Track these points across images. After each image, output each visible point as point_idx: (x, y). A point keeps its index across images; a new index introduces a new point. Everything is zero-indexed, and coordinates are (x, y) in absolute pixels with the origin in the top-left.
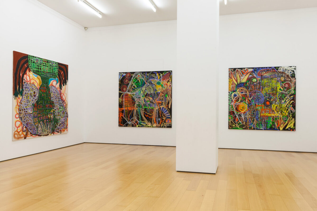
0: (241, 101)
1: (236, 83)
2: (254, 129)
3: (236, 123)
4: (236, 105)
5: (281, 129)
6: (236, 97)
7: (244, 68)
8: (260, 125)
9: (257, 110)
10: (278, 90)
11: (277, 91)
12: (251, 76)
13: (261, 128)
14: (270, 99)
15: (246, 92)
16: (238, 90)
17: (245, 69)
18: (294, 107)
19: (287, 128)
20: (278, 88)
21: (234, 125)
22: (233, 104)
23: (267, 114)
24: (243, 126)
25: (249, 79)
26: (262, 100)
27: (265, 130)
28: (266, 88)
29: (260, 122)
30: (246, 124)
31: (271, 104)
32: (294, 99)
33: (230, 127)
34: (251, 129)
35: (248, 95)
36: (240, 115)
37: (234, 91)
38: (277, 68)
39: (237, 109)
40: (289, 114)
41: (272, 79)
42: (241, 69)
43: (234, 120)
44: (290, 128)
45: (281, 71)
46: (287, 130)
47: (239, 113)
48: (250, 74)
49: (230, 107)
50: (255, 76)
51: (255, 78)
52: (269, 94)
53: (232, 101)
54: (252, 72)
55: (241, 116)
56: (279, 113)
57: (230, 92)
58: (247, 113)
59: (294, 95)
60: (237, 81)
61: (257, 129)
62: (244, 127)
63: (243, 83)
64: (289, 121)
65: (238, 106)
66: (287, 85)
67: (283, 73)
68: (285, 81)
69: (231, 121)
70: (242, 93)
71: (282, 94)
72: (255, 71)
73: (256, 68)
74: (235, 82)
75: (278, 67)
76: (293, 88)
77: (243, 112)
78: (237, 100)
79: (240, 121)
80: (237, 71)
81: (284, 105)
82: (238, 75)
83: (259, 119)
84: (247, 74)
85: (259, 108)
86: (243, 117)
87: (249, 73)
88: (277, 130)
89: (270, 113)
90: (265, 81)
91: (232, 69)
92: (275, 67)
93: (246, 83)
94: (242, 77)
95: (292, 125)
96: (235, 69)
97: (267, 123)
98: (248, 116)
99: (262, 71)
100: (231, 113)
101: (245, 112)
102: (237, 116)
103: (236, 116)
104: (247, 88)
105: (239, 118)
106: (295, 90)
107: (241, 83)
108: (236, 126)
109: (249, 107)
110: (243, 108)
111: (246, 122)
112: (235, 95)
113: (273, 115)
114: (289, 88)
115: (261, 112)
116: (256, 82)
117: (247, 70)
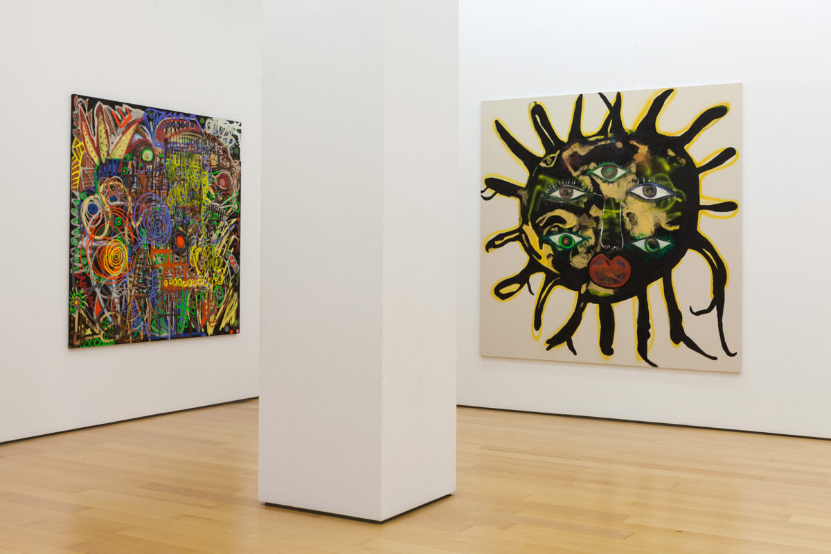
0: (112, 233)
1: (96, 160)
2: (146, 340)
3: (94, 323)
4: (94, 249)
5: (210, 330)
6: (95, 217)
7: (120, 104)
8: (162, 320)
9: (153, 266)
10: (204, 196)
11: (201, 200)
12: (138, 137)
13: (164, 335)
14: (186, 226)
15: (126, 198)
16: (101, 188)
17: (124, 108)
18: (237, 255)
19: (223, 325)
20: (205, 191)
21: (89, 332)
22: (84, 243)
23: (178, 282)
24: (116, 330)
25: (134, 150)
26: (166, 231)
27: (173, 338)
28: (177, 189)
29: (161, 311)
30: (124, 322)
31: (188, 244)
32: (236, 230)
33: (76, 340)
34: (138, 339)
35: (130, 209)
36: (106, 290)
37: (90, 192)
38: (201, 120)
39: (97, 266)
40: (227, 278)
41: (190, 156)
42: (112, 104)
43: (90, 310)
44: (228, 324)
45: (210, 131)
46: (223, 332)
47: (103, 282)
48: (137, 131)
49: (77, 256)
50: (149, 138)
51: (149, 146)
52: (184, 208)
53: (83, 231)
54: (142, 122)
55: (110, 294)
56: (206, 275)
57: (77, 194)
58: (128, 279)
59: (237, 215)
60: (97, 150)
61: (155, 339)
62: (120, 336)
63: (115, 161)
64: (227, 303)
65: (101, 251)
66: (223, 182)
67: (214, 139)
68: (219, 167)
69: (80, 315)
70: (113, 199)
71: (212, 209)
72: (149, 119)
73: (152, 110)
74: (93, 155)
75: (206, 118)
76: (235, 195)
77: (115, 274)
78: (98, 230)
79: (107, 314)
80: (100, 109)
81: (217, 250)
82: (102, 127)
83: (158, 302)
84: (129, 126)
85: (157, 259)
86: (115, 295)
87: (134, 127)
88: (200, 335)
89: (184, 279)
90: (174, 162)
91: (85, 98)
92: (198, 117)
93: (123, 163)
94: (114, 139)
95: (233, 313)
96: (92, 101)
97: (176, 313)
98: (130, 292)
99: (167, 125)
100: (78, 281)
101: (121, 277)
102: (98, 291)
103: (94, 294)
104: (128, 183)
105: (105, 300)
106: (239, 198)
107: (110, 161)
108: (94, 333)
109: (131, 255)
110: (115, 258)
111: (124, 316)
112: (92, 209)
113: (192, 284)
114: (226, 194)
115: (165, 276)
116: (151, 162)
117: (128, 112)
